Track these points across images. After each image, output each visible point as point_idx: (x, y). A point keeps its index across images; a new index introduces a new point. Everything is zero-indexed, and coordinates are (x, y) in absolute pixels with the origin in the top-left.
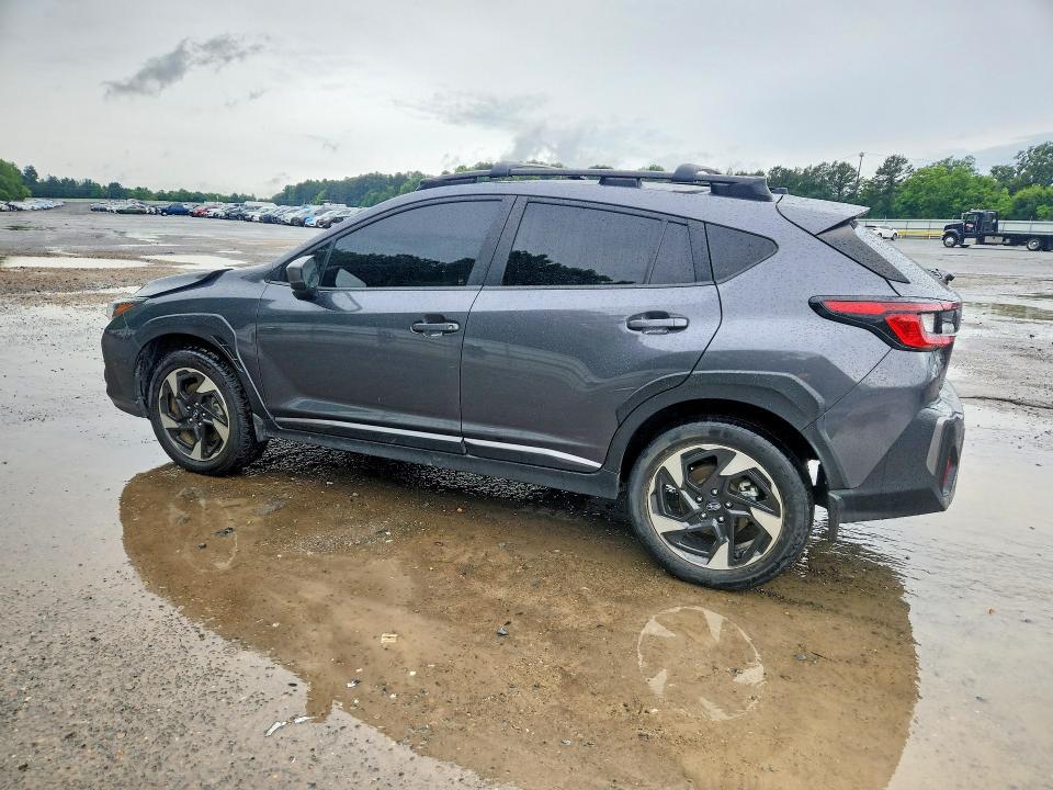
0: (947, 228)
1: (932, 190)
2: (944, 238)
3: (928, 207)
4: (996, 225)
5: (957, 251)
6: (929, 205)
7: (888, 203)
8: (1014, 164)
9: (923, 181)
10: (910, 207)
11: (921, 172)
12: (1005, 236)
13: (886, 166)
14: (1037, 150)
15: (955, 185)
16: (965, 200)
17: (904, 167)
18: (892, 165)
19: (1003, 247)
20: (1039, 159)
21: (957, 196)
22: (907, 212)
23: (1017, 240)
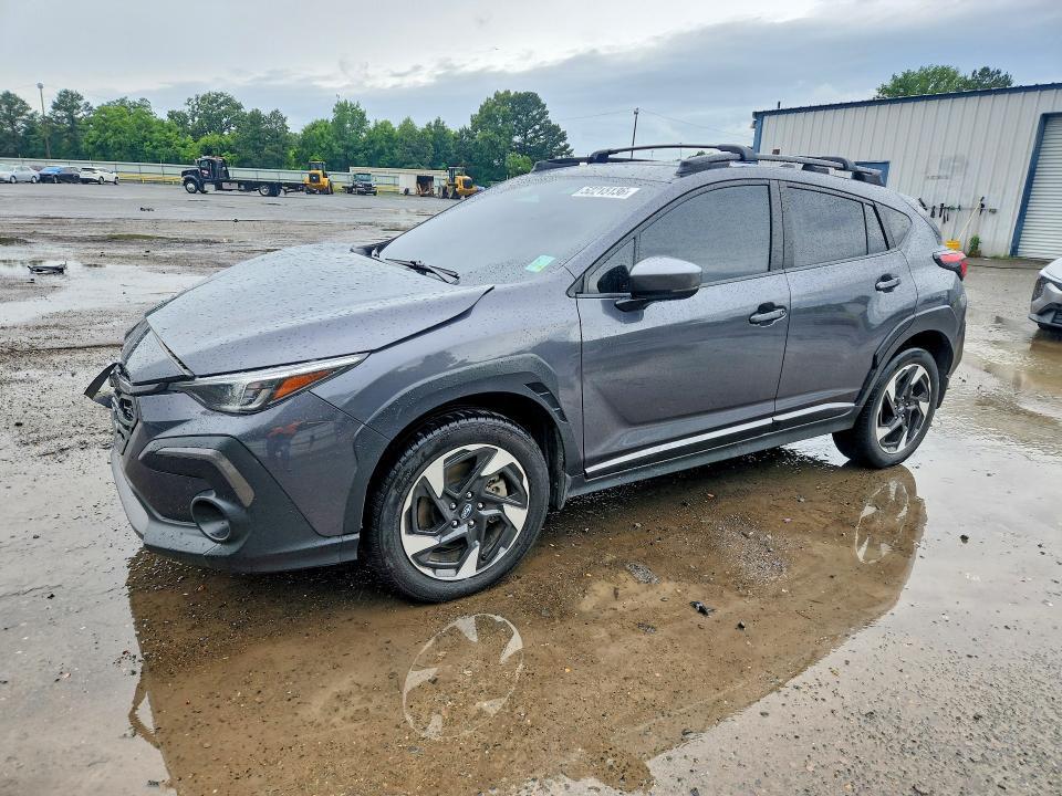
0: (184, 173)
1: (117, 131)
2: (185, 183)
3: (120, 149)
4: (226, 172)
5: (198, 197)
6: (120, 146)
7: (75, 142)
8: (186, 109)
9: (106, 120)
10: (100, 147)
11: (102, 110)
12: (240, 183)
13: (61, 102)
14: (203, 99)
15: (140, 128)
16: (155, 144)
17: (81, 103)
18: (67, 101)
19: (238, 193)
20: (208, 108)
21: (145, 139)
22: (99, 153)
23: (250, 186)
